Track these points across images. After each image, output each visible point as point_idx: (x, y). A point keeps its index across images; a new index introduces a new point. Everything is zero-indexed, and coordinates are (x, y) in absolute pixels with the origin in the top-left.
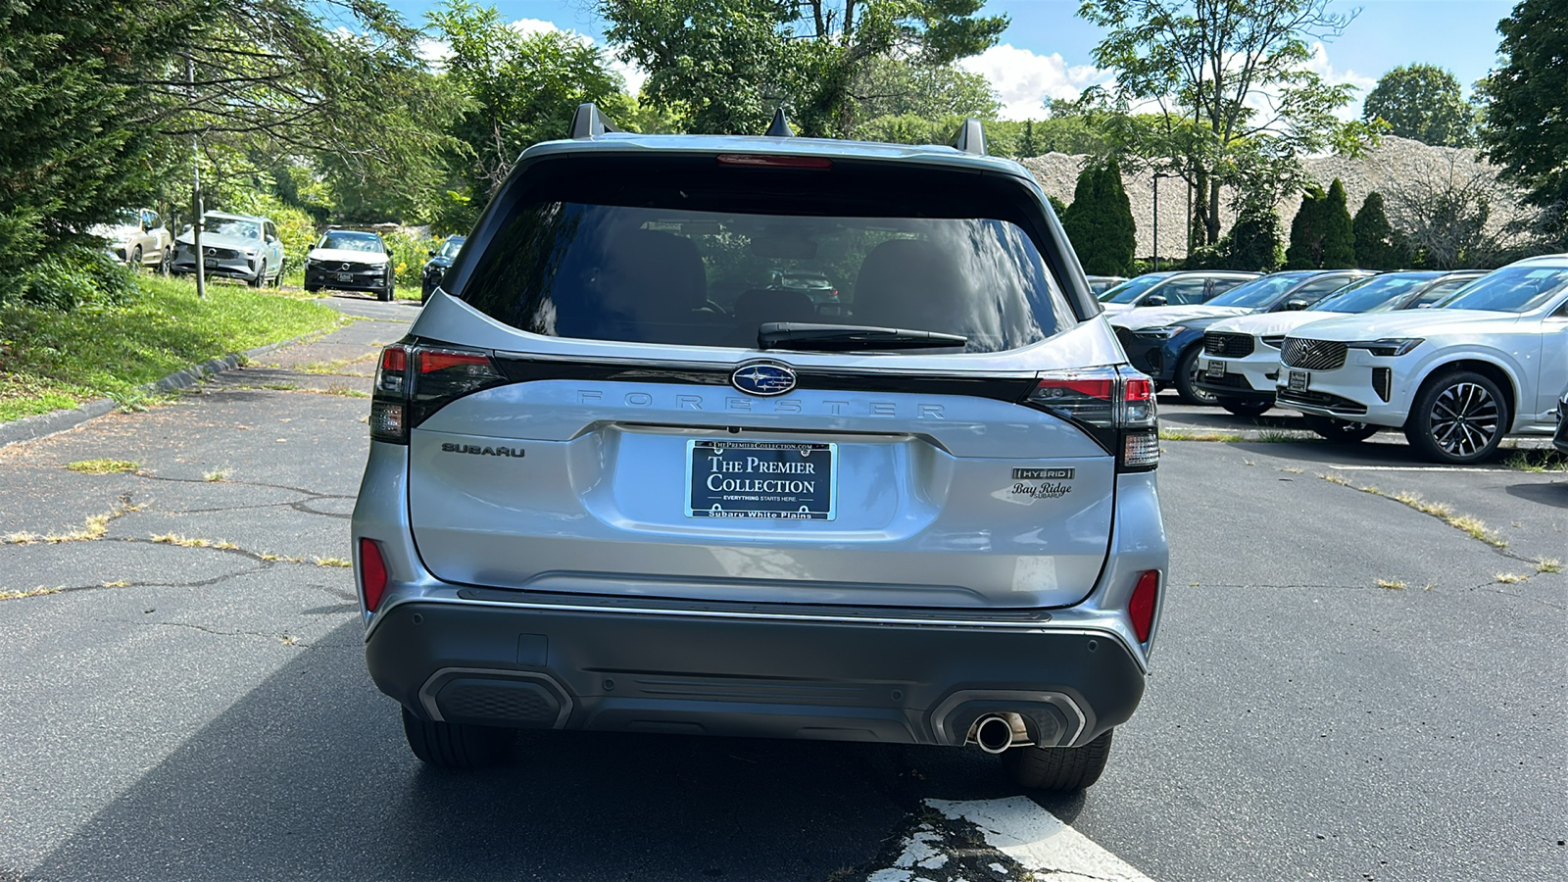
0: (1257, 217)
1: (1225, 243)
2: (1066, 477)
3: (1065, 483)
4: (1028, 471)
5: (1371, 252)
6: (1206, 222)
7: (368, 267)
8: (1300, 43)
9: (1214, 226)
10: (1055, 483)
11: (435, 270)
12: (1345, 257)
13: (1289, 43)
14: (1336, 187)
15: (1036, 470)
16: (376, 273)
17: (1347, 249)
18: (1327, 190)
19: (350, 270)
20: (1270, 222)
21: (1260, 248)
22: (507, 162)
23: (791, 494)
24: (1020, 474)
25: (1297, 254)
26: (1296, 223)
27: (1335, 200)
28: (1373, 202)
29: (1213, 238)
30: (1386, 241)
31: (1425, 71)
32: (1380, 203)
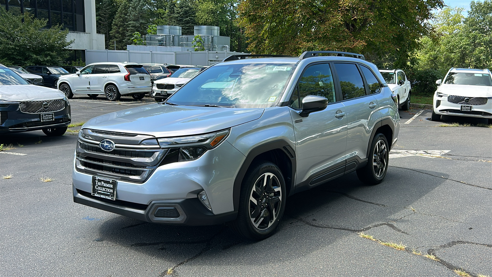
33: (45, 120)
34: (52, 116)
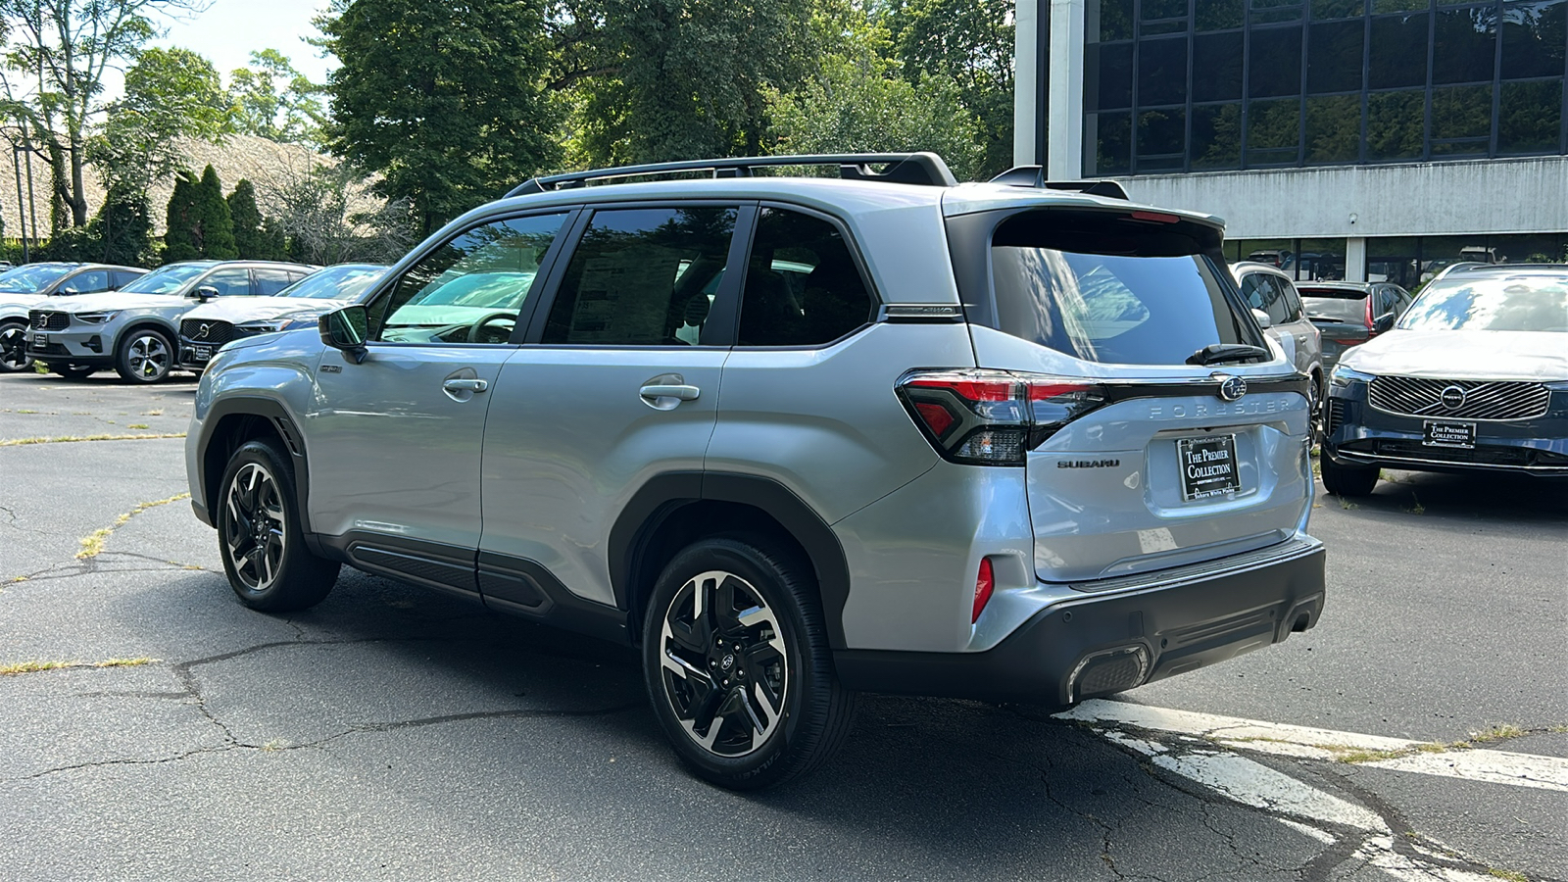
0: (127, 199)
1: (94, 226)
5: (249, 238)
6: (68, 201)
8: (145, 20)
9: (79, 206)
12: (226, 243)
13: (133, 18)
14: (209, 172)
17: (227, 234)
18: (199, 176)
20: (142, 205)
21: (135, 232)
23: (1223, 475)
25: (178, 240)
26: (173, 208)
27: (210, 185)
28: (244, 188)
29: (79, 220)
30: (260, 228)
31: (185, 55)
32: (250, 191)
33: (1437, 442)
34: (1466, 431)
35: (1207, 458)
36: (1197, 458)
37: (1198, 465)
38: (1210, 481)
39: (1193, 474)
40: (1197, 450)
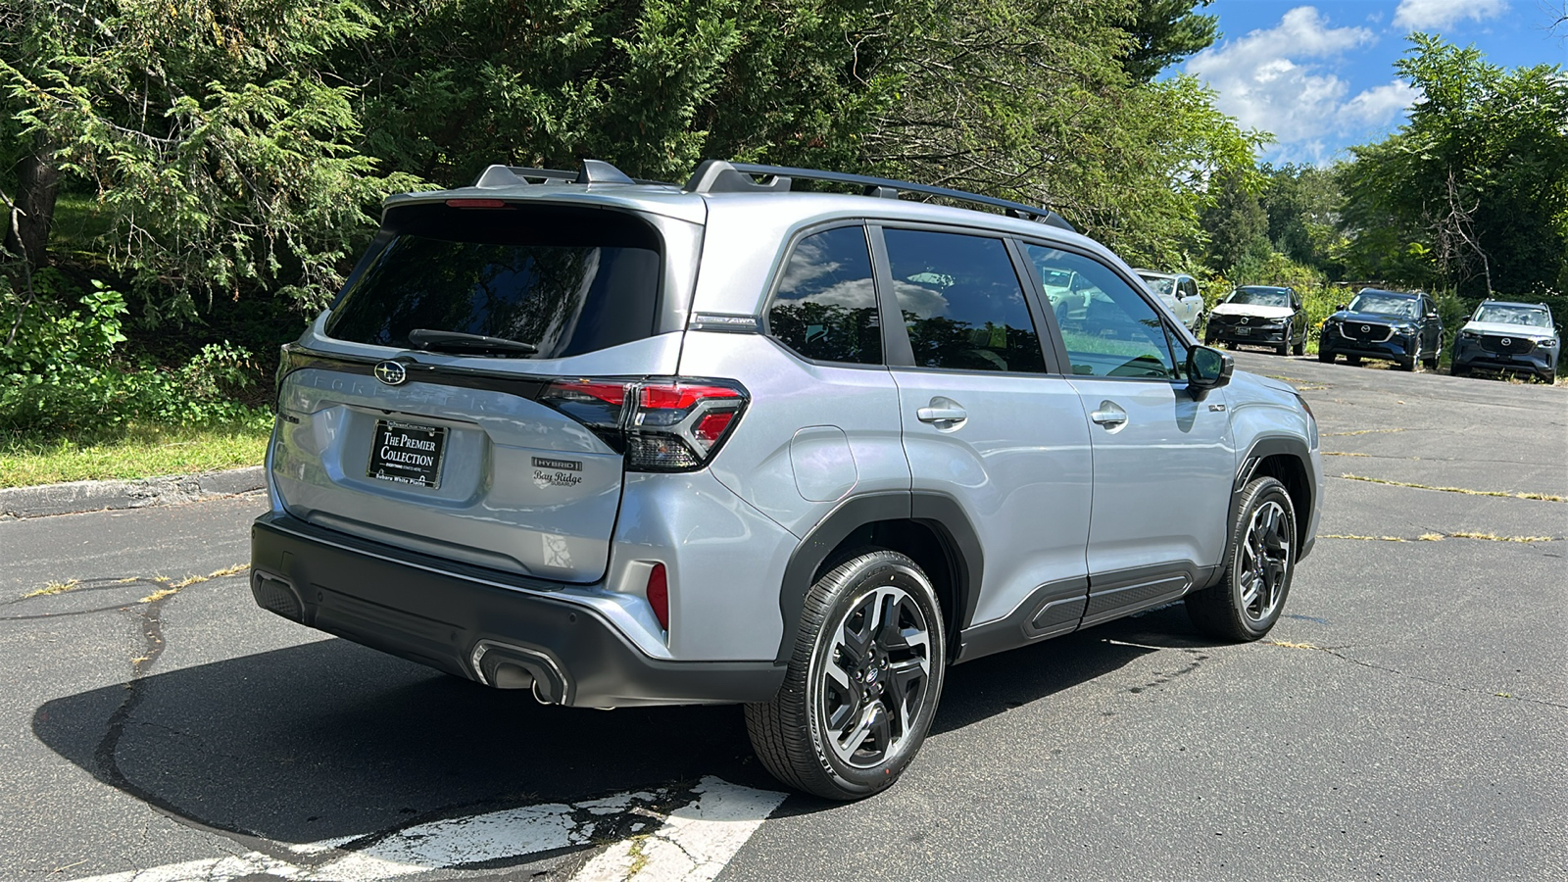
2: (574, 469)
3: (575, 474)
4: (542, 460)
7: (1267, 321)
10: (567, 473)
11: (1334, 324)
15: (548, 460)
16: (1277, 328)
19: (1249, 324)
22: (1459, 210)
23: (419, 466)
24: (540, 462)
35: (405, 443)
36: (394, 442)
37: (393, 448)
38: (400, 467)
39: (385, 455)
40: (397, 433)
